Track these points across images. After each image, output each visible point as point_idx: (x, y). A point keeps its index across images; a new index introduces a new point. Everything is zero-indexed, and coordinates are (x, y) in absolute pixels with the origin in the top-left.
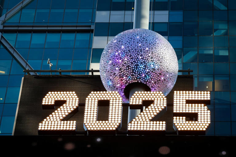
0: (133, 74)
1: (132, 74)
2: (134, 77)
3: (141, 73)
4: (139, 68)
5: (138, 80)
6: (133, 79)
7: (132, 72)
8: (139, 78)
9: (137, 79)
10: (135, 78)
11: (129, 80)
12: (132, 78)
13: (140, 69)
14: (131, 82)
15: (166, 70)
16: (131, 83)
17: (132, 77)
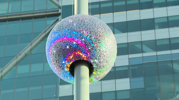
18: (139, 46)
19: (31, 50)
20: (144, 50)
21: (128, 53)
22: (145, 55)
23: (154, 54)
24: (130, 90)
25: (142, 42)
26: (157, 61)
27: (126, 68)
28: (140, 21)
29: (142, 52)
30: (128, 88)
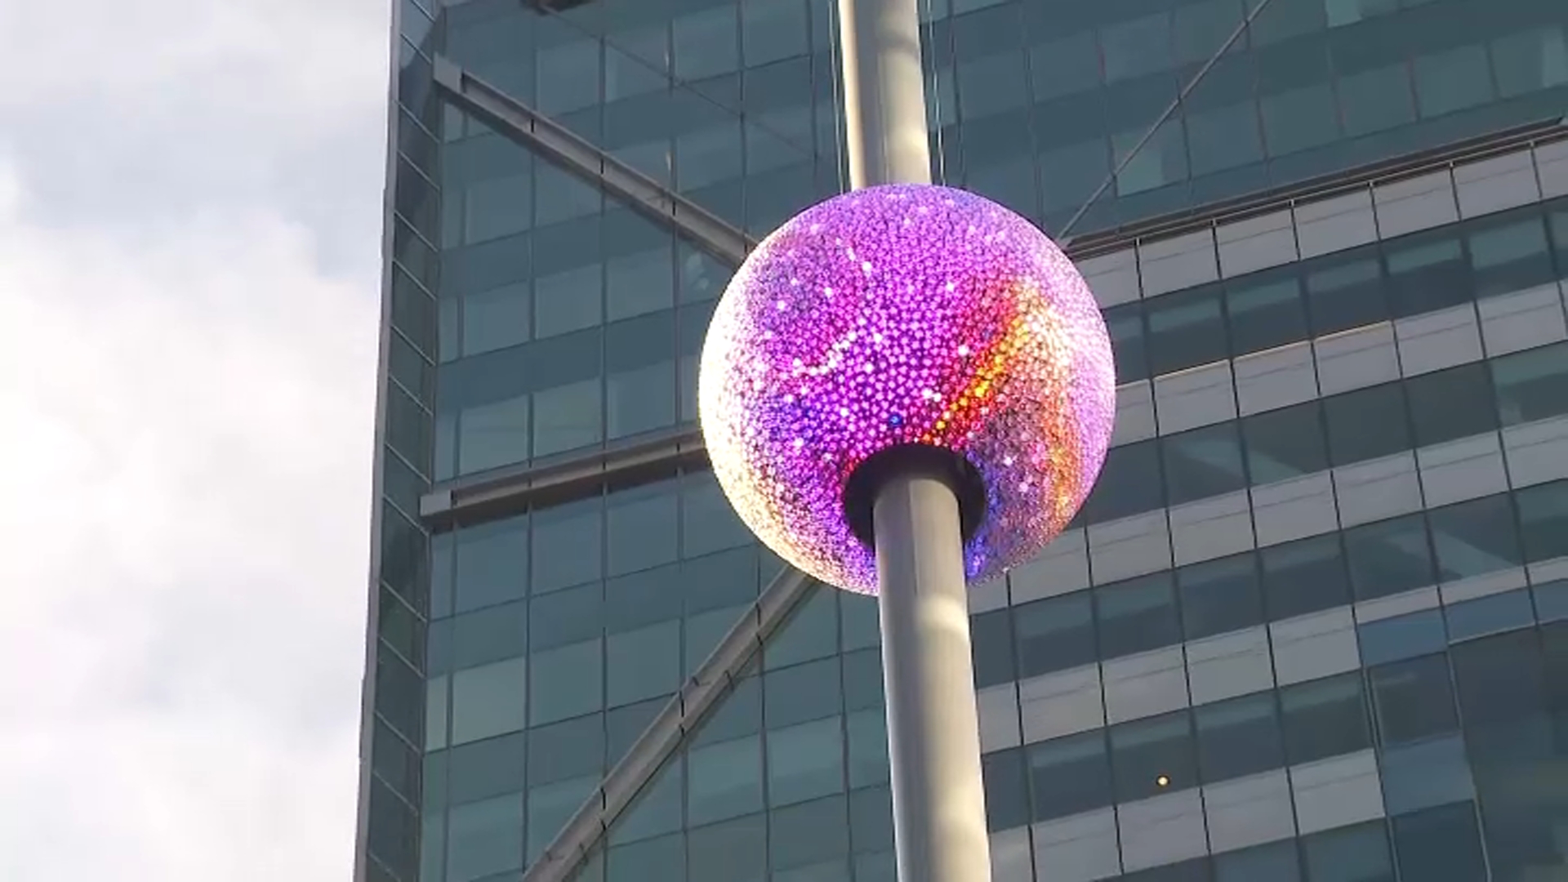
0: (865, 405)
1: (862, 410)
2: (874, 421)
3: (901, 391)
4: (886, 370)
5: (898, 431)
6: (872, 433)
7: (858, 401)
8: (901, 419)
9: (891, 427)
10: (883, 428)
11: (851, 446)
12: (865, 431)
13: (893, 372)
14: (865, 450)
15: (1036, 354)
16: (863, 455)
17: (863, 424)
18: (1412, 544)
19: (761, 643)
20: (1444, 563)
21: (1350, 598)
22: (1454, 592)
23: (1512, 578)
24: (1384, 820)
25: (1424, 513)
26: (1533, 624)
27: (1352, 690)
28: (1403, 385)
29: (1437, 576)
30: (1374, 809)
